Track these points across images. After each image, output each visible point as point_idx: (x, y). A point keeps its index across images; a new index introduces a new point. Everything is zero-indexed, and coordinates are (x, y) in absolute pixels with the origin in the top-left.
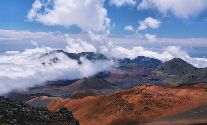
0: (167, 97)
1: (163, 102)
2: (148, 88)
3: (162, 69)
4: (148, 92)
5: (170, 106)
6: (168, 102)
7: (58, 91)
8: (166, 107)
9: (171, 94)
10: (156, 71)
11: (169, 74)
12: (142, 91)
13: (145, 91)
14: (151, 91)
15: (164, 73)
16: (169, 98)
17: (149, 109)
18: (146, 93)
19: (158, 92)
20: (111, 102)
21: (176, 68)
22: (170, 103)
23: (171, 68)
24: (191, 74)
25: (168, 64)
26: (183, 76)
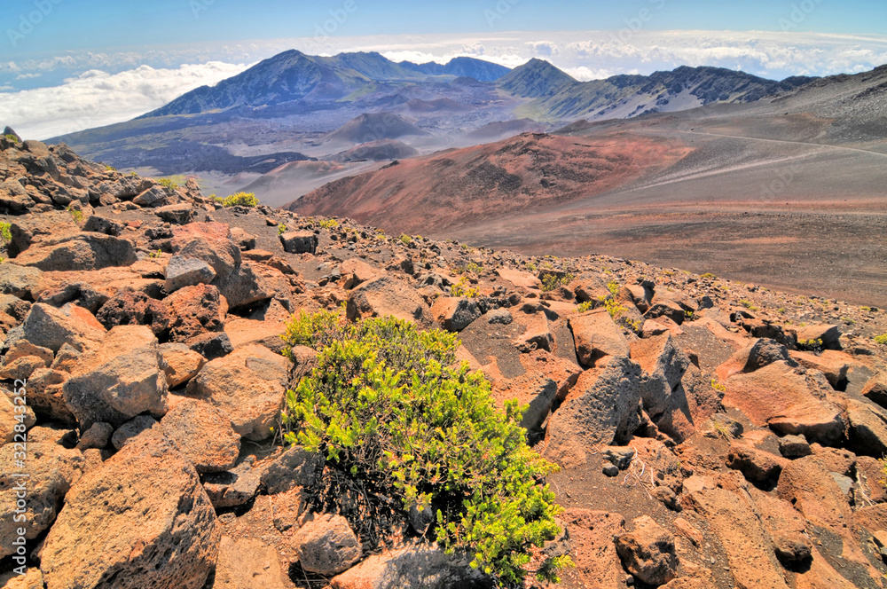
0: (582, 159)
1: (576, 169)
2: (540, 141)
3: (508, 86)
4: (542, 149)
5: (591, 177)
6: (586, 170)
7: (316, 145)
8: (583, 178)
9: (590, 153)
10: (497, 90)
11: (523, 97)
12: (530, 147)
13: (535, 148)
14: (548, 148)
15: (512, 95)
16: (587, 160)
17: (552, 185)
18: (538, 151)
19: (563, 149)
20: (468, 170)
21: (536, 83)
22: (591, 171)
23: (525, 82)
24: (566, 96)
25: (521, 73)
26: (551, 100)
